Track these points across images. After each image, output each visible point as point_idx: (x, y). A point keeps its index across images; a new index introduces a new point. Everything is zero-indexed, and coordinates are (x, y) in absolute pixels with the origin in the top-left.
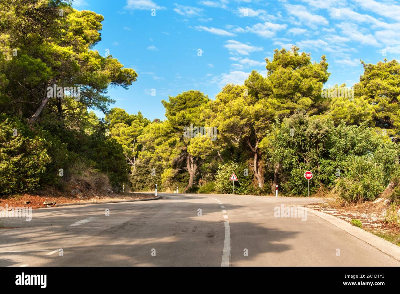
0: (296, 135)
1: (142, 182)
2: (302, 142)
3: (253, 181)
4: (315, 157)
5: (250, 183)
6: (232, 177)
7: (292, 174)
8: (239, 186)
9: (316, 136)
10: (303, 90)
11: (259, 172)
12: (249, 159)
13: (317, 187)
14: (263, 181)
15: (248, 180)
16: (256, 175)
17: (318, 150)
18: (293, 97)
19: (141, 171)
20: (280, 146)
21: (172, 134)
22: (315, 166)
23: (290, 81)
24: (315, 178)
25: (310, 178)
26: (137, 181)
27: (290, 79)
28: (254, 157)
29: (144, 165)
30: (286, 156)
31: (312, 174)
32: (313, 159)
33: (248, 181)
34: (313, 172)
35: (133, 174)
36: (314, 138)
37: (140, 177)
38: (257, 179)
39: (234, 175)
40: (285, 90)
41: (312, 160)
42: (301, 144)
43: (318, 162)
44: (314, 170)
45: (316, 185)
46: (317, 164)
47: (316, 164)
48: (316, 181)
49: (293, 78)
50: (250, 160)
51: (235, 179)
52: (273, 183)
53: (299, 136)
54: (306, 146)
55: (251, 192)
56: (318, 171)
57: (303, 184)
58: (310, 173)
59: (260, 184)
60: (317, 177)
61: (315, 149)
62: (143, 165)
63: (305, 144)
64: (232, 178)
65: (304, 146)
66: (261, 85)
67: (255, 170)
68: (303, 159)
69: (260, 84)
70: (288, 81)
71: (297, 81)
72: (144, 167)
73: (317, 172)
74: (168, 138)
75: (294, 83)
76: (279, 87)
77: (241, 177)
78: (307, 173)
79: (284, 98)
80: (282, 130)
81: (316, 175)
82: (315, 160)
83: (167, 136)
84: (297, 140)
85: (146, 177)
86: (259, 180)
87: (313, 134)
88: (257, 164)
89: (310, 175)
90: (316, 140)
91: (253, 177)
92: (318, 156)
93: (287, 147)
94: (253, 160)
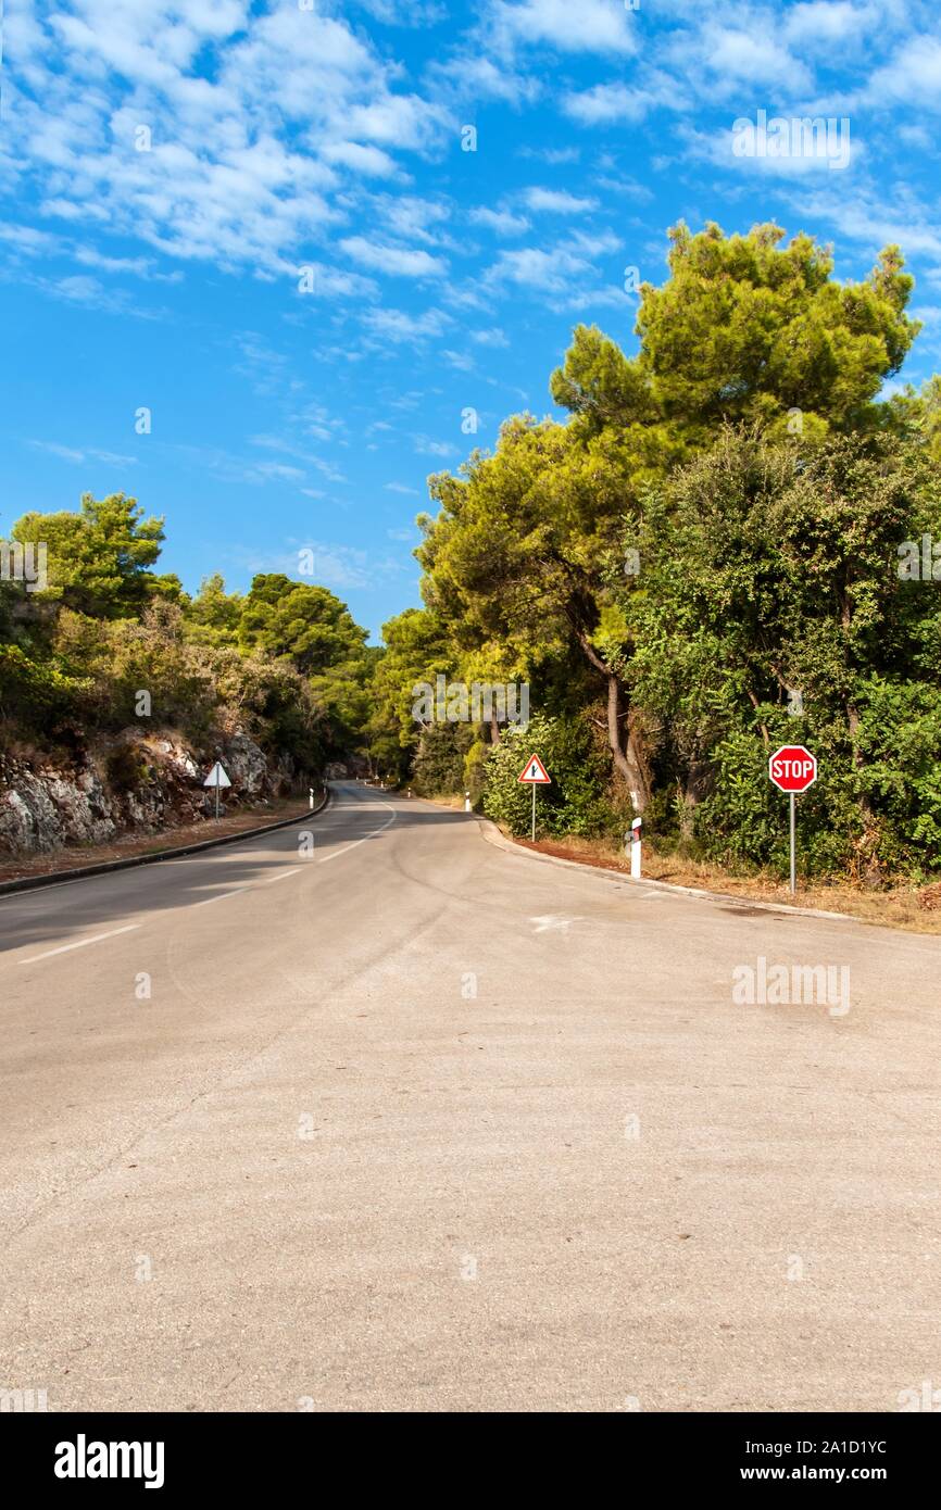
0: (727, 552)
1: (438, 775)
2: (756, 588)
3: (611, 782)
4: (833, 667)
5: (597, 795)
6: (530, 770)
7: (720, 762)
8: (563, 803)
9: (836, 536)
10: (787, 372)
11: (630, 752)
12: (590, 703)
13: (845, 836)
14: (648, 784)
15: (588, 780)
16: (619, 761)
17: (850, 625)
18: (744, 410)
19: (436, 748)
20: (664, 623)
21: (436, 642)
22: (830, 720)
23: (725, 331)
24: (832, 781)
25: (800, 782)
26: (428, 774)
27: (724, 319)
28: (608, 695)
29: (444, 736)
30: (690, 674)
31: (810, 766)
32: (822, 676)
33: (590, 785)
34: (820, 753)
35: (419, 756)
36: (822, 548)
37: (432, 762)
38: (623, 778)
39: (535, 763)
40: (702, 378)
41: (816, 681)
42: (751, 598)
43: (848, 693)
44: (825, 739)
45: (838, 821)
46: (843, 707)
47: (838, 703)
48: (839, 800)
49: (737, 315)
50: (595, 708)
51: (540, 776)
52: (684, 793)
53: (744, 555)
54: (786, 612)
55: (601, 827)
56: (850, 745)
57: (773, 810)
58: (800, 756)
59: (634, 795)
60: (847, 778)
61: (829, 621)
62: (441, 734)
63: (777, 603)
64: (528, 776)
65: (773, 613)
66: (608, 380)
67: (614, 744)
68: (773, 683)
69: (602, 375)
70: (713, 329)
71: (760, 330)
72: (443, 740)
73: (844, 749)
74: (424, 654)
75: (740, 339)
76: (674, 366)
77: (565, 770)
78: (782, 757)
79: (702, 424)
80: (672, 545)
81: (839, 770)
82: (831, 682)
83: (423, 649)
84: (731, 578)
85: (447, 764)
86: (632, 781)
87: (813, 526)
88: (621, 721)
89: (801, 769)
90: (833, 564)
91: (610, 770)
92: (851, 661)
93: (697, 629)
94: (605, 705)
